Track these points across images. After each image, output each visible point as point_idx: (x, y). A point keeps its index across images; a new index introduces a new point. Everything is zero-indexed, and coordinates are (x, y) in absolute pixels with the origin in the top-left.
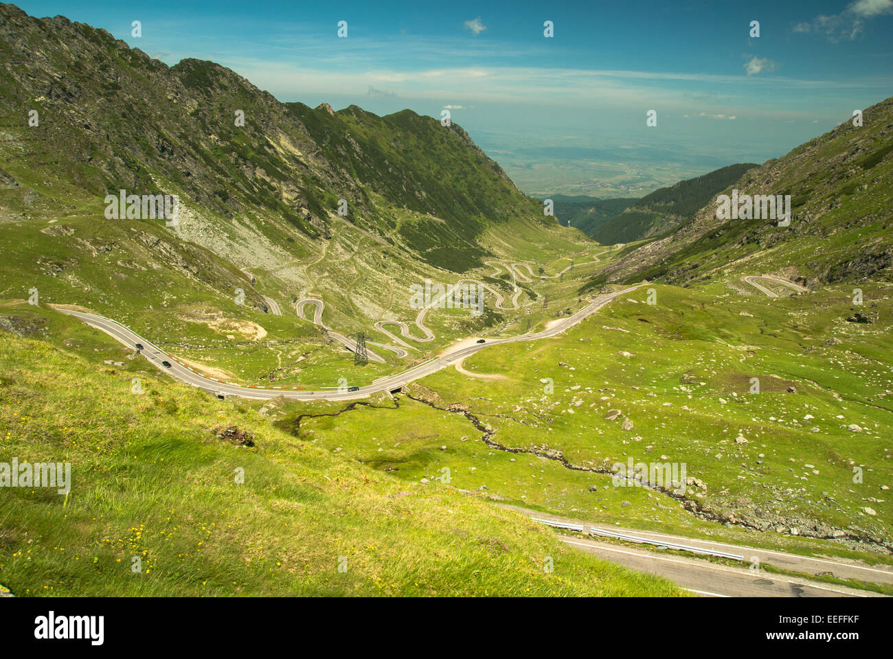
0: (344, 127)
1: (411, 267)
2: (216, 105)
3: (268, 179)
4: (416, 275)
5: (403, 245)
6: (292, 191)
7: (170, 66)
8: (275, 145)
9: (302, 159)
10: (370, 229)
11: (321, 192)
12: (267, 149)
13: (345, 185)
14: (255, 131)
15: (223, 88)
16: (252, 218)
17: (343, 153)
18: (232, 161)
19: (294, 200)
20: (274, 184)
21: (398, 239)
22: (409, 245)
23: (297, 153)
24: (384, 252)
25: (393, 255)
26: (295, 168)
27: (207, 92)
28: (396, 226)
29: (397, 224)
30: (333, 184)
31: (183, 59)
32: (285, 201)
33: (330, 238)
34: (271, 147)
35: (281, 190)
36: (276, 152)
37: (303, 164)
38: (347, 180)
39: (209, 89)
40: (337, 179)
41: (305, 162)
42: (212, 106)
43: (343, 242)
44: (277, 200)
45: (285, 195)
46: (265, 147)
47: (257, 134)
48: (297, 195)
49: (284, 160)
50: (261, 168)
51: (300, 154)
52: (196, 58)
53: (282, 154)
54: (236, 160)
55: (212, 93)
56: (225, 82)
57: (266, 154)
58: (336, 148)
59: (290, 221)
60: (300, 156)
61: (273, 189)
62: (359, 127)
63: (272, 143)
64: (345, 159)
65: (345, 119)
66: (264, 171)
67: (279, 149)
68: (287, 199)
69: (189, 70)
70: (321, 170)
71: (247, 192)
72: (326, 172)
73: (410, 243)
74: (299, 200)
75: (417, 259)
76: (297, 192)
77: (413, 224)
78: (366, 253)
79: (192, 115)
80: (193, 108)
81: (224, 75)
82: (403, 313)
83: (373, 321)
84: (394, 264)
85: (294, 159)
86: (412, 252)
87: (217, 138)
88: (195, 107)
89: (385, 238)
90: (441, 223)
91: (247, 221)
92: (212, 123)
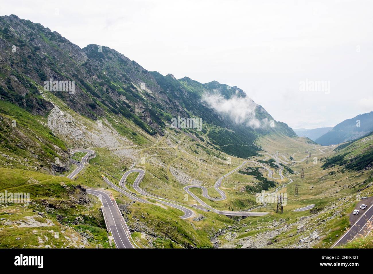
0: (180, 85)
1: (214, 153)
2: (104, 67)
3: (127, 102)
4: (217, 158)
5: (210, 142)
6: (141, 108)
7: (81, 48)
8: (137, 87)
9: (152, 95)
10: (190, 133)
11: (162, 112)
12: (132, 89)
13: (177, 109)
14: (126, 79)
15: (110, 58)
16: (110, 120)
17: (178, 95)
18: (105, 90)
19: (142, 113)
20: (131, 104)
21: (207, 139)
22: (213, 142)
23: (149, 91)
24: (197, 145)
25: (203, 147)
26: (147, 99)
27: (101, 61)
28: (206, 132)
29: (207, 132)
30: (169, 108)
31: (89, 44)
32: (136, 114)
33: (164, 135)
34: (134, 88)
35: (134, 107)
36: (137, 91)
37: (152, 97)
38: (177, 106)
39: (102, 59)
40: (171, 106)
41: (154, 96)
42: (103, 67)
43: (172, 138)
44: (131, 113)
45: (137, 110)
46: (131, 88)
47: (126, 81)
48: (143, 110)
49: (141, 95)
50: (123, 95)
51: (151, 92)
52: (96, 44)
53: (140, 92)
54: (107, 89)
55: (103, 61)
56: (111, 55)
57: (131, 91)
58: (174, 93)
59: (138, 124)
60: (151, 94)
61: (129, 107)
62: (189, 86)
63: (135, 86)
64: (179, 98)
65: (181, 82)
66: (125, 97)
67: (139, 89)
68: (138, 112)
69: (92, 50)
70: (162, 100)
71: (111, 106)
72: (166, 102)
73: (215, 141)
74: (144, 113)
75: (218, 149)
76: (144, 109)
77: (216, 132)
78: (186, 145)
79: (83, 65)
80: (84, 62)
81: (111, 52)
82: (206, 180)
83: (182, 186)
84: (203, 151)
85: (147, 95)
86: (215, 146)
87: (96, 78)
88: (86, 61)
89: (199, 138)
90: (232, 133)
91: (106, 122)
92: (94, 70)
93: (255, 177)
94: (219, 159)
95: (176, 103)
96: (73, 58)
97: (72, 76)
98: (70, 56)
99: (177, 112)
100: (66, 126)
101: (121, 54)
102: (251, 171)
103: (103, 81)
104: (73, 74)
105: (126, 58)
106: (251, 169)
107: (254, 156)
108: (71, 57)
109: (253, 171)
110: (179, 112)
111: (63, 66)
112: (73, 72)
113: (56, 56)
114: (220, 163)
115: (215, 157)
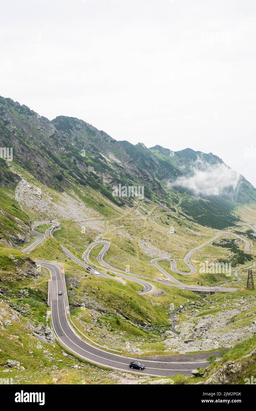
0: (151, 153)
1: (186, 224)
2: (73, 138)
3: (95, 172)
4: (189, 229)
5: (182, 213)
6: (108, 178)
7: (50, 121)
8: (105, 158)
9: (121, 165)
10: (160, 203)
11: (131, 182)
12: (101, 160)
13: (147, 179)
14: (94, 150)
15: (78, 129)
16: (77, 192)
17: (149, 165)
18: (72, 161)
19: (110, 183)
20: (98, 175)
21: (179, 209)
22: (186, 213)
23: (118, 161)
24: (168, 216)
25: (174, 218)
26: (116, 169)
27: (69, 132)
28: (178, 202)
29: (180, 202)
30: (139, 178)
31: (57, 116)
32: (104, 184)
33: (132, 206)
34: (102, 158)
35: (102, 178)
36: (105, 161)
37: (121, 167)
38: (148, 176)
39: (70, 130)
40: (141, 176)
41: (123, 166)
42: (71, 138)
43: (141, 209)
44: (99, 184)
45: (105, 181)
46: (99, 159)
47: (95, 152)
48: (111, 181)
49: (110, 165)
50: (91, 166)
51: (120, 162)
52: (64, 115)
53: (109, 162)
54: (74, 161)
55: (72, 132)
56: (79, 126)
57: (99, 162)
58: (145, 162)
59: (105, 195)
60: (120, 163)
61: (97, 177)
62: (161, 155)
63: (103, 156)
64: (150, 168)
65: (152, 151)
66: (93, 168)
67: (107, 160)
68: (106, 183)
69: (61, 122)
70: (132, 170)
71: (79, 178)
72: (135, 171)
73: (187, 211)
74: (112, 183)
75: (191, 220)
76: (112, 179)
77: (189, 202)
78: (156, 216)
79: (50, 137)
80: (52, 133)
81: (79, 123)
82: (176, 253)
83: (150, 259)
84: (175, 222)
85: (116, 165)
86: (188, 217)
87: (64, 149)
88: (53, 133)
89: (170, 208)
90: (207, 202)
91: (73, 193)
92: (62, 141)
93: (230, 250)
94: (192, 231)
95: (146, 172)
96: (41, 130)
97: (40, 148)
98: (38, 128)
99: (147, 182)
100: (32, 198)
101: (89, 124)
102: (226, 243)
103: (71, 152)
104: (41, 146)
105: (94, 128)
106: (226, 241)
107: (231, 227)
108: (39, 130)
109: (228, 244)
110: (149, 182)
111: (32, 138)
112: (41, 144)
113: (24, 129)
114: (193, 235)
115: (187, 228)
